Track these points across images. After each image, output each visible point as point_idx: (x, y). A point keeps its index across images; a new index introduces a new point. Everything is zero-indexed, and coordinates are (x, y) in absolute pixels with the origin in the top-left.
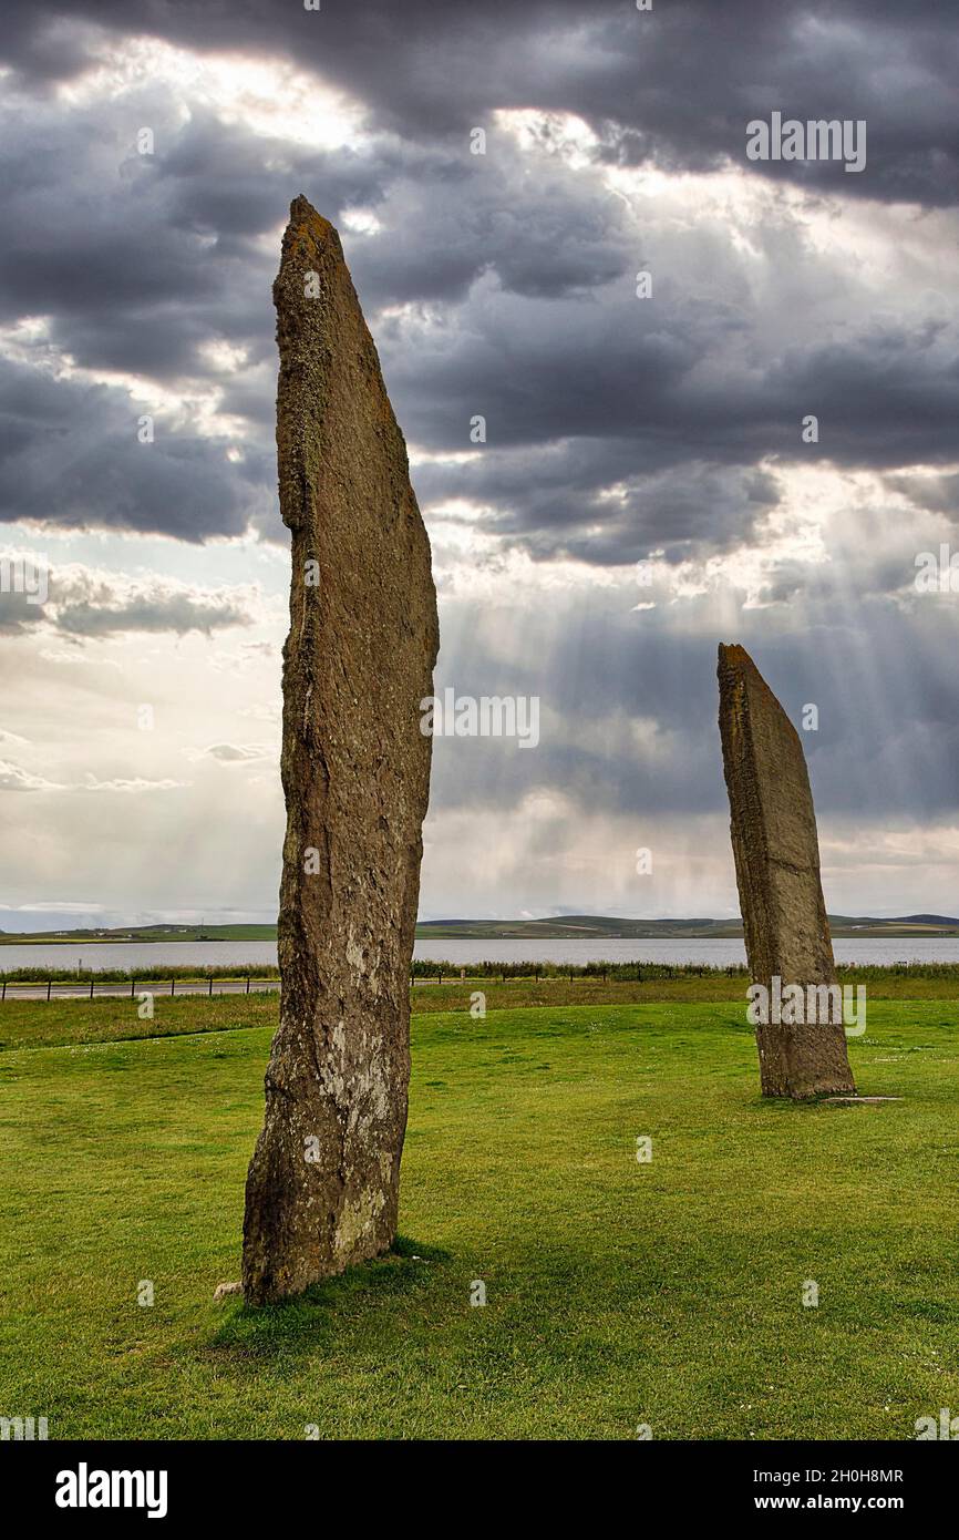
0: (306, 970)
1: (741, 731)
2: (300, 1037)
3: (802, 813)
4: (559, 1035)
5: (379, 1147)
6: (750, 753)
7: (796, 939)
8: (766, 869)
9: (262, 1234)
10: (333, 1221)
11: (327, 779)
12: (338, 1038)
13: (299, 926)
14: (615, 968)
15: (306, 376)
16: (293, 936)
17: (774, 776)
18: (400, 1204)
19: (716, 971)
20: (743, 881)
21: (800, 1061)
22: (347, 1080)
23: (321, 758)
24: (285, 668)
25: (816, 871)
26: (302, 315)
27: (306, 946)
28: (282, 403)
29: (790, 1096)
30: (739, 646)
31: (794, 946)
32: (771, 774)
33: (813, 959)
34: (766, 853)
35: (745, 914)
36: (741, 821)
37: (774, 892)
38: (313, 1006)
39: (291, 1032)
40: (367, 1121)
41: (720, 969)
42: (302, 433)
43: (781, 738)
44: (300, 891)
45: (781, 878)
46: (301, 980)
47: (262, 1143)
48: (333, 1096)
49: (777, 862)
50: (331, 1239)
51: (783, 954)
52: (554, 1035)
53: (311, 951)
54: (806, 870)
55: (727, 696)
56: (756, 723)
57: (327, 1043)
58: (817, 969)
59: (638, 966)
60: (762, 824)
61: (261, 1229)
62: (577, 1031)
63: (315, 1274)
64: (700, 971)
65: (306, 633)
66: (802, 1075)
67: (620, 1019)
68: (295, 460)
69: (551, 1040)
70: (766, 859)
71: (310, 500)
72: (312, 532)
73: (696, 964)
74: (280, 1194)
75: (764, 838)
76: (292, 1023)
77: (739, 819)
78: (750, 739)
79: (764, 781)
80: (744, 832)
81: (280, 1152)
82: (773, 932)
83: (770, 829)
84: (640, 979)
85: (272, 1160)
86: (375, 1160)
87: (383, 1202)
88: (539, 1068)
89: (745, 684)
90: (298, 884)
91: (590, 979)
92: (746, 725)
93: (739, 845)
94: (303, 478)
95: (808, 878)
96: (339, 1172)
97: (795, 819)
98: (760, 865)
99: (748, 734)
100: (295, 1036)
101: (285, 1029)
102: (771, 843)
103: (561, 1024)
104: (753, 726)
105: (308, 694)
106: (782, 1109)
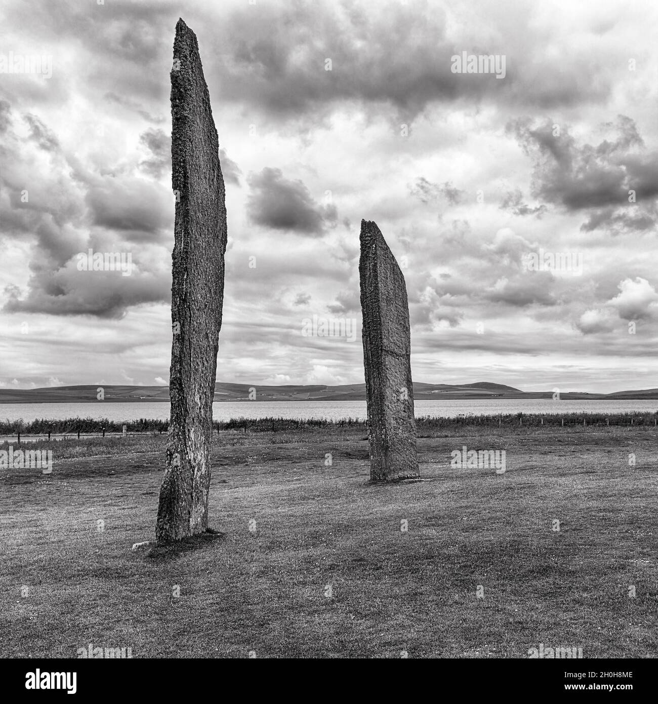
0: (183, 404)
1: (372, 274)
2: (180, 433)
3: (403, 323)
4: (225, 465)
5: (203, 486)
6: (376, 288)
7: (394, 395)
8: (381, 356)
9: (167, 514)
10: (190, 514)
11: (190, 317)
12: (192, 435)
13: (180, 385)
14: (253, 422)
15: (188, 122)
16: (177, 389)
17: (388, 301)
18: (209, 513)
19: (331, 424)
20: (368, 362)
21: (392, 460)
22: (194, 454)
23: (189, 307)
24: (174, 264)
25: (408, 356)
26: (185, 91)
27: (183, 393)
28: (175, 134)
29: (385, 479)
30: (373, 223)
31: (393, 398)
32: (387, 300)
33: (403, 406)
34: (382, 346)
35: (368, 381)
36: (369, 327)
37: (384, 368)
38: (185, 420)
39: (177, 431)
40: (199, 474)
41: (334, 422)
42: (186, 151)
43: (394, 279)
44: (181, 369)
45: (389, 361)
46: (181, 409)
47: (167, 477)
48: (190, 460)
49: (387, 351)
50: (189, 521)
51: (387, 403)
52: (222, 465)
53: (185, 396)
54: (403, 356)
55: (365, 252)
56: (381, 270)
57: (189, 437)
58: (404, 411)
59: (272, 420)
60: (380, 330)
61: (167, 512)
62: (239, 462)
63: (184, 534)
64: (319, 424)
65: (184, 248)
66: (392, 468)
67: (269, 454)
68: (182, 164)
69: (220, 468)
70: (381, 350)
71: (188, 183)
72: (189, 199)
73: (316, 419)
74: (174, 498)
75: (381, 338)
76: (177, 427)
77: (367, 326)
78: (376, 279)
79: (383, 304)
80: (370, 334)
81: (174, 481)
82: (383, 391)
83: (385, 332)
84: (273, 429)
85: (172, 484)
86: (201, 491)
87: (204, 511)
88: (219, 483)
89: (376, 246)
90: (180, 366)
91: (233, 431)
92: (375, 271)
93: (366, 341)
94: (185, 173)
95: (403, 361)
96: (191, 494)
97: (399, 327)
98: (378, 353)
99: (376, 277)
100: (178, 433)
101: (174, 430)
102: (385, 341)
103: (226, 458)
104: (379, 272)
105: (185, 277)
106: (381, 486)
